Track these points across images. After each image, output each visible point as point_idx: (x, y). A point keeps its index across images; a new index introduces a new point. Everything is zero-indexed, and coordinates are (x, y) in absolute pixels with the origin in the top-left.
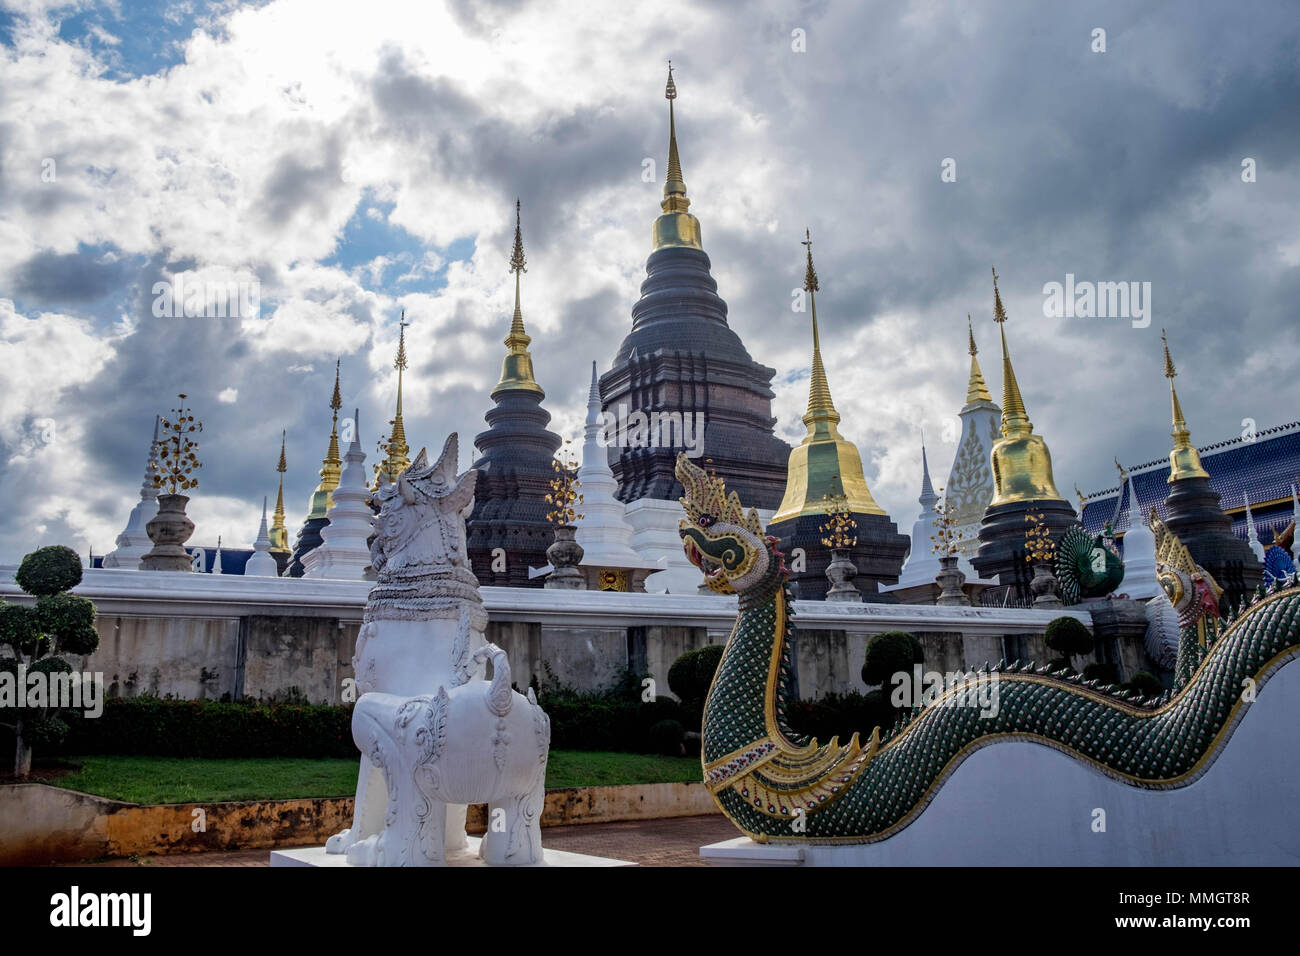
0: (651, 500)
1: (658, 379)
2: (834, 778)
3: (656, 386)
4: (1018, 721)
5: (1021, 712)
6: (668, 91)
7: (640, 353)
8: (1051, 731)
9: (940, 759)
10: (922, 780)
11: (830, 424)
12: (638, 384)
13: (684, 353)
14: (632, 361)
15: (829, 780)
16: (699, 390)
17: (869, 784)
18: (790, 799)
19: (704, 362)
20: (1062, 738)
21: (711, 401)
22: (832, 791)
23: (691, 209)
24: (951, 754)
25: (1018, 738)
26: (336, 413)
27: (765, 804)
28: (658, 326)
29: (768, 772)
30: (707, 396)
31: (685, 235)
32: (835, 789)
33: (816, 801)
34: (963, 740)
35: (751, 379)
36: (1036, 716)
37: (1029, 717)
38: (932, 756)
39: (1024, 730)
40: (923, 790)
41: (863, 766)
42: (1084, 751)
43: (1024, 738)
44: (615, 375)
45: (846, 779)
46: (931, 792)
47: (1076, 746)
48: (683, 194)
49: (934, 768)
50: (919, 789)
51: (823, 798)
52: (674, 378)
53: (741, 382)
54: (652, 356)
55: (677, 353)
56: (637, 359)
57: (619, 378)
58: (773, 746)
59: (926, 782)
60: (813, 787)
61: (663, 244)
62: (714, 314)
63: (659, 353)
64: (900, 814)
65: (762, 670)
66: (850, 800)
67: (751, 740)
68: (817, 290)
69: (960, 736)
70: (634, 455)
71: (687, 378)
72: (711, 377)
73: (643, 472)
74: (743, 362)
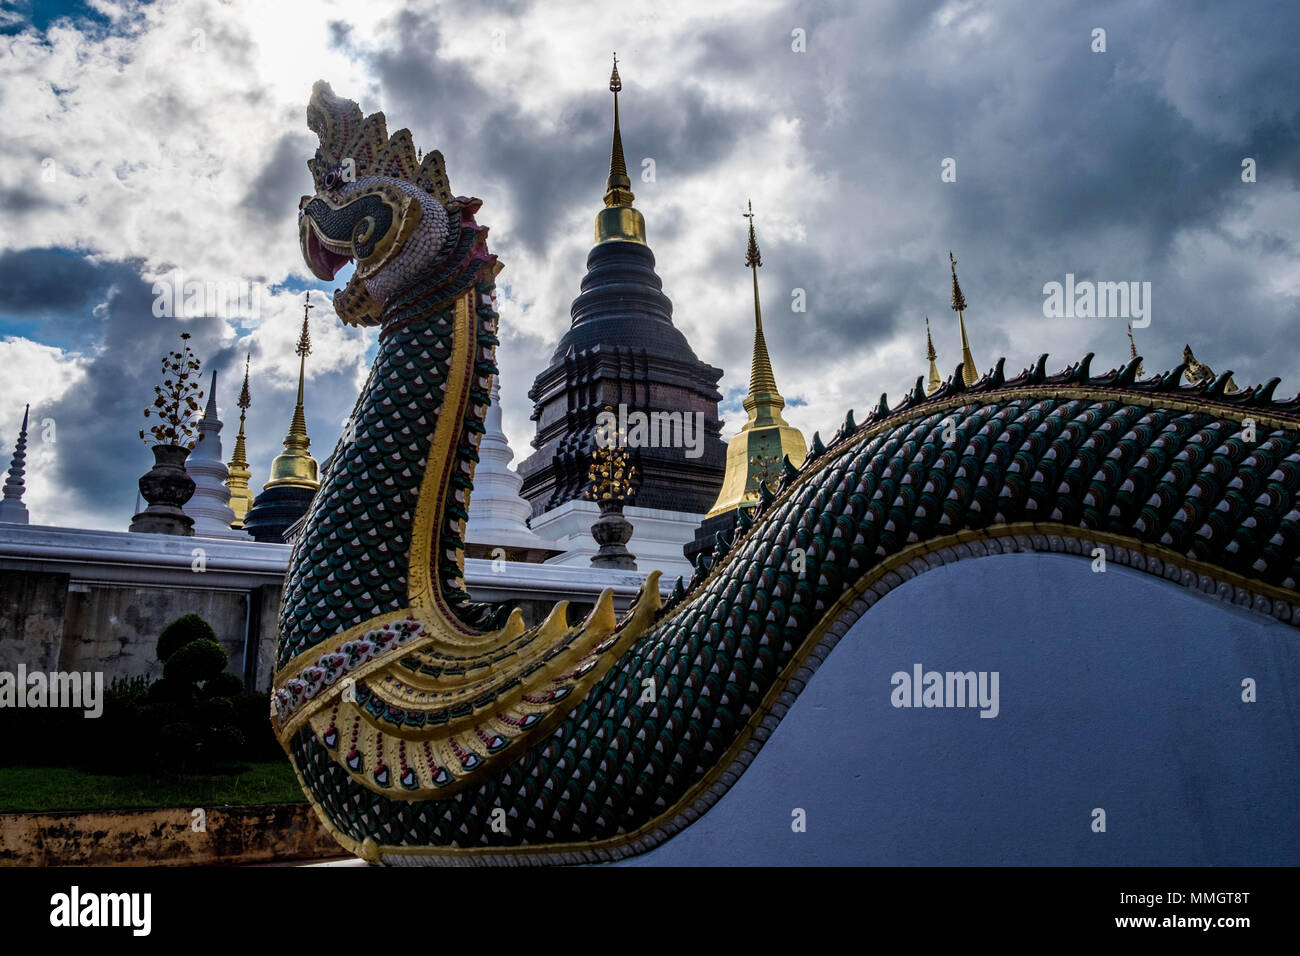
0: (583, 502)
1: (595, 377)
2: (536, 694)
3: (594, 385)
4: (1006, 491)
5: (1014, 467)
6: (612, 83)
7: (577, 350)
8: (1102, 506)
9: (792, 621)
10: (742, 683)
11: (773, 410)
12: (574, 383)
13: (624, 349)
14: (568, 360)
15: (525, 699)
16: (639, 389)
17: (613, 705)
18: (428, 750)
19: (645, 360)
20: (1140, 523)
21: (651, 401)
22: (522, 725)
23: (635, 205)
24: (819, 604)
25: (1006, 542)
26: (243, 411)
27: (371, 763)
28: (597, 322)
29: (389, 686)
30: (648, 396)
31: (629, 228)
32: (531, 719)
33: (483, 752)
34: (853, 563)
35: (696, 379)
36: (1057, 471)
37: (1038, 476)
38: (770, 615)
39: (1025, 516)
40: (746, 709)
41: (609, 660)
42: (1212, 552)
43: (1021, 539)
44: (551, 374)
45: (560, 693)
46: (767, 712)
47: (1185, 539)
48: (627, 188)
49: (775, 645)
50: (734, 706)
51: (498, 742)
52: (613, 376)
53: (685, 381)
54: (589, 353)
55: (616, 349)
56: (573, 357)
57: (554, 379)
58: (416, 627)
59: (753, 686)
60: (483, 717)
61: (606, 238)
62: (656, 311)
63: (596, 349)
64: (686, 777)
65: (410, 460)
66: (564, 746)
67: (366, 614)
68: (760, 265)
69: (844, 554)
70: (568, 456)
71: (627, 377)
72: (653, 374)
73: (577, 475)
74: (688, 361)
